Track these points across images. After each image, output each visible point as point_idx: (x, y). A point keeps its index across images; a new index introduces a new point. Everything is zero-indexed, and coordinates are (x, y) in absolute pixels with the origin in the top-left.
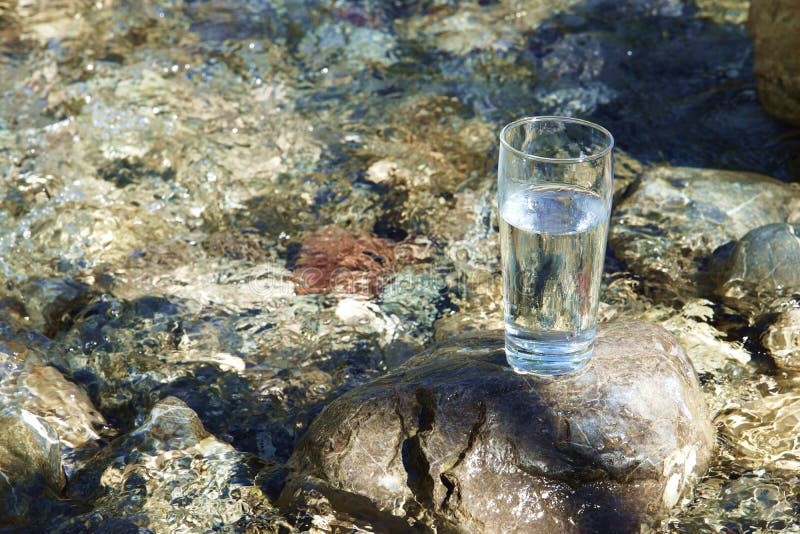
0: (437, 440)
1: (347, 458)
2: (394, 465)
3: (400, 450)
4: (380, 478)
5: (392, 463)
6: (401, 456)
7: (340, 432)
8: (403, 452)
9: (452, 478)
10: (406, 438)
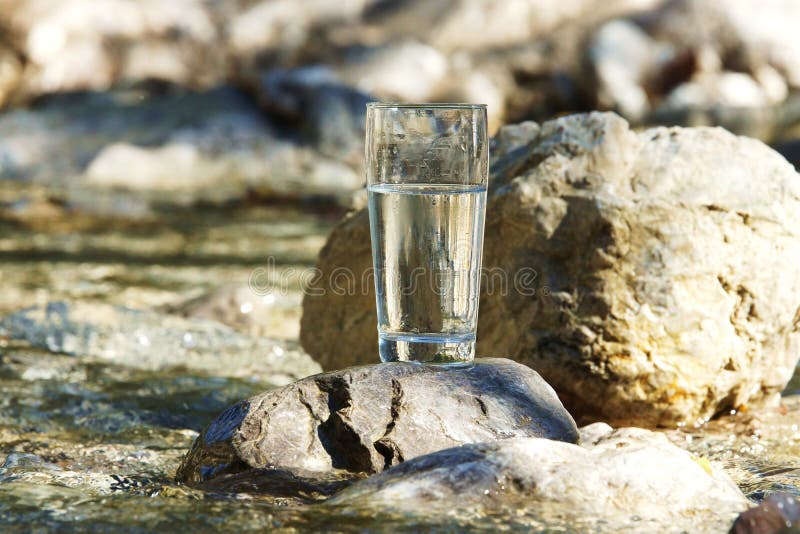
0: (358, 414)
1: (265, 443)
2: (314, 448)
3: (316, 435)
4: (304, 460)
5: (311, 447)
6: (318, 440)
7: (249, 424)
8: (319, 435)
9: (389, 443)
10: (319, 423)
